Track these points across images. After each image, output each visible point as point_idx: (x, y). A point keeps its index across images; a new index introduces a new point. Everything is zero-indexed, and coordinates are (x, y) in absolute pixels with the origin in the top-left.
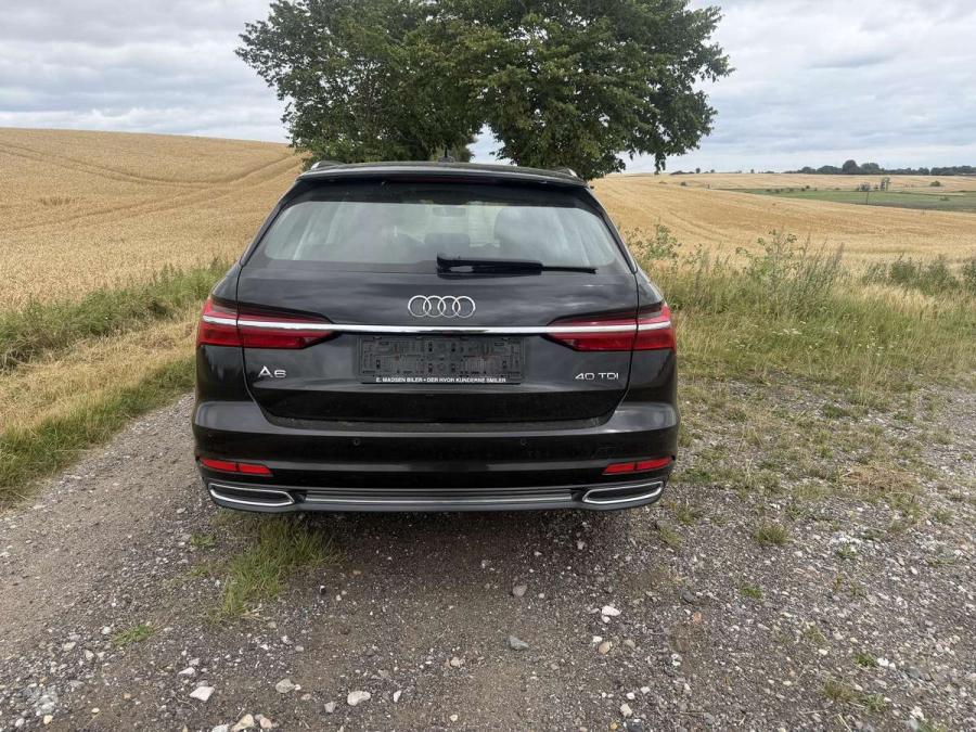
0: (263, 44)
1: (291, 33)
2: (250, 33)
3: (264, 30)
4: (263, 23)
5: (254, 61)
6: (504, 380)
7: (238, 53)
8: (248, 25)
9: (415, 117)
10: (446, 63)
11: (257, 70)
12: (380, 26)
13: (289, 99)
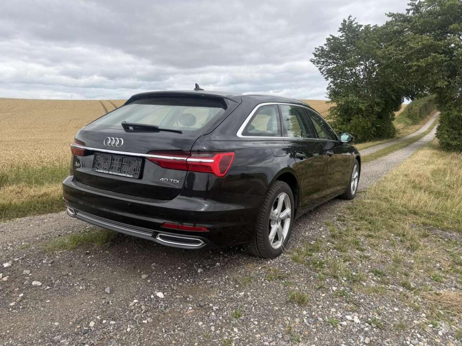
0: (321, 56)
1: (333, 50)
2: (317, 51)
3: (322, 50)
4: (322, 47)
5: (317, 64)
6: (132, 176)
7: (311, 61)
8: (316, 48)
9: (391, 84)
10: (400, 56)
11: (318, 68)
12: (374, 42)
13: (330, 80)
